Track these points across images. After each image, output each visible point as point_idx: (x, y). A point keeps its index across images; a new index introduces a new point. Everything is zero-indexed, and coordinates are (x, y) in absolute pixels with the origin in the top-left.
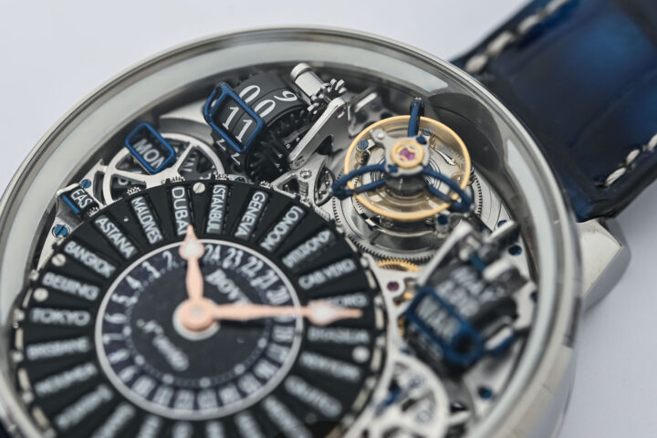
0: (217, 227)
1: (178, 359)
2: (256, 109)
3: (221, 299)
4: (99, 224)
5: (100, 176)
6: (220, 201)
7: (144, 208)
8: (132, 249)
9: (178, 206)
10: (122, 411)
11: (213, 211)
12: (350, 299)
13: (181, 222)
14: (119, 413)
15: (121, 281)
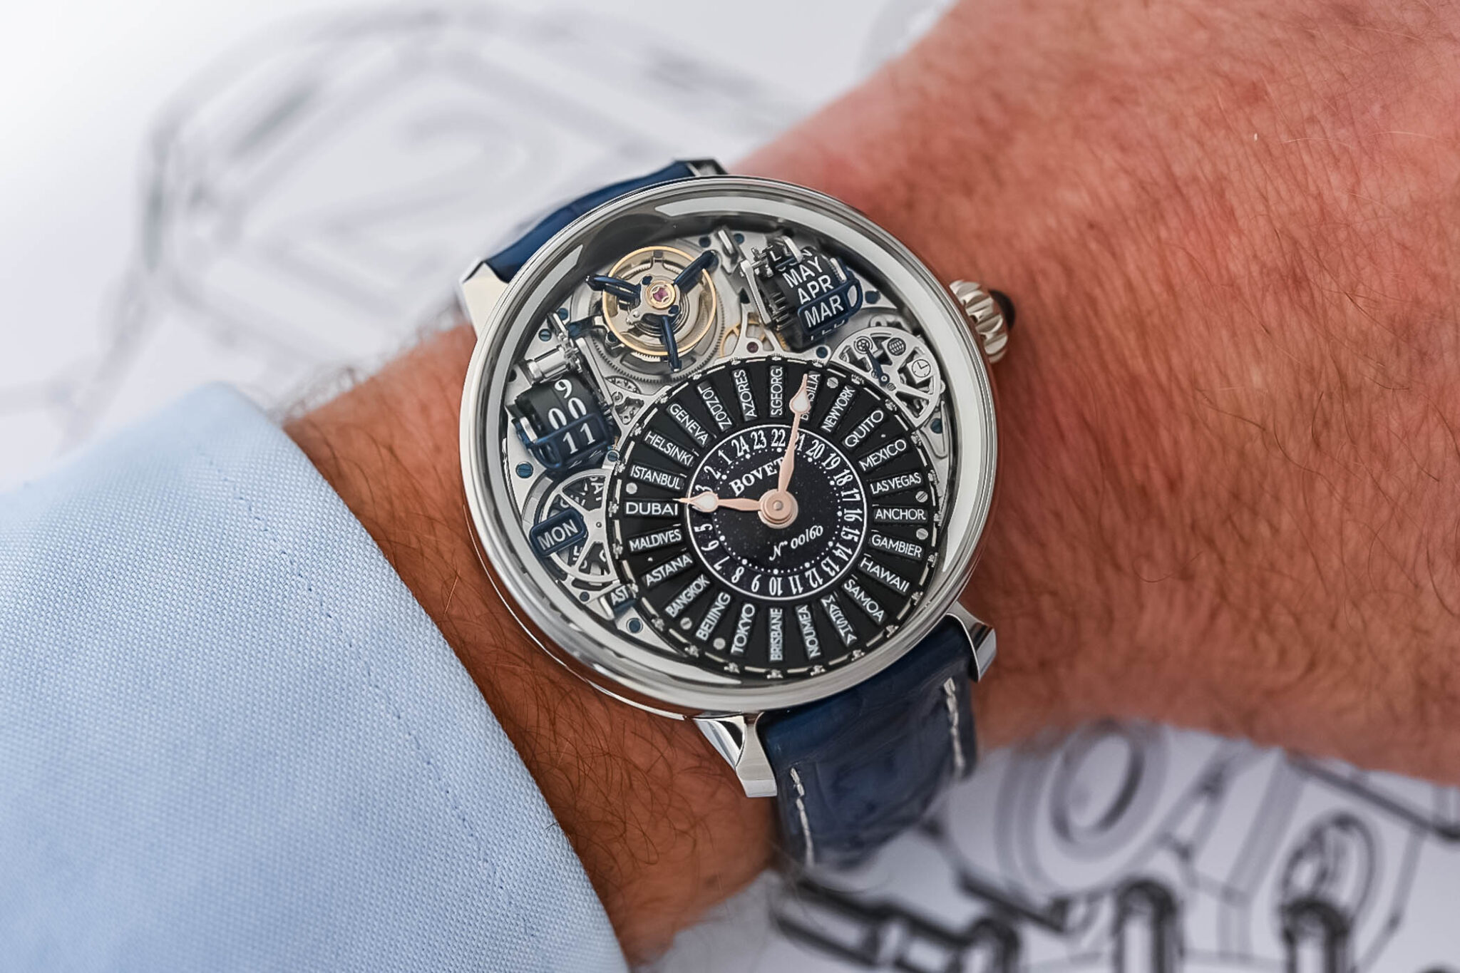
0: (676, 480)
1: (815, 532)
2: (576, 415)
3: (771, 482)
4: (652, 583)
5: (577, 583)
6: (649, 472)
7: (642, 540)
8: (684, 557)
9: (646, 510)
10: (848, 586)
11: (658, 480)
12: (774, 381)
13: (665, 511)
14: (849, 589)
15: (718, 572)
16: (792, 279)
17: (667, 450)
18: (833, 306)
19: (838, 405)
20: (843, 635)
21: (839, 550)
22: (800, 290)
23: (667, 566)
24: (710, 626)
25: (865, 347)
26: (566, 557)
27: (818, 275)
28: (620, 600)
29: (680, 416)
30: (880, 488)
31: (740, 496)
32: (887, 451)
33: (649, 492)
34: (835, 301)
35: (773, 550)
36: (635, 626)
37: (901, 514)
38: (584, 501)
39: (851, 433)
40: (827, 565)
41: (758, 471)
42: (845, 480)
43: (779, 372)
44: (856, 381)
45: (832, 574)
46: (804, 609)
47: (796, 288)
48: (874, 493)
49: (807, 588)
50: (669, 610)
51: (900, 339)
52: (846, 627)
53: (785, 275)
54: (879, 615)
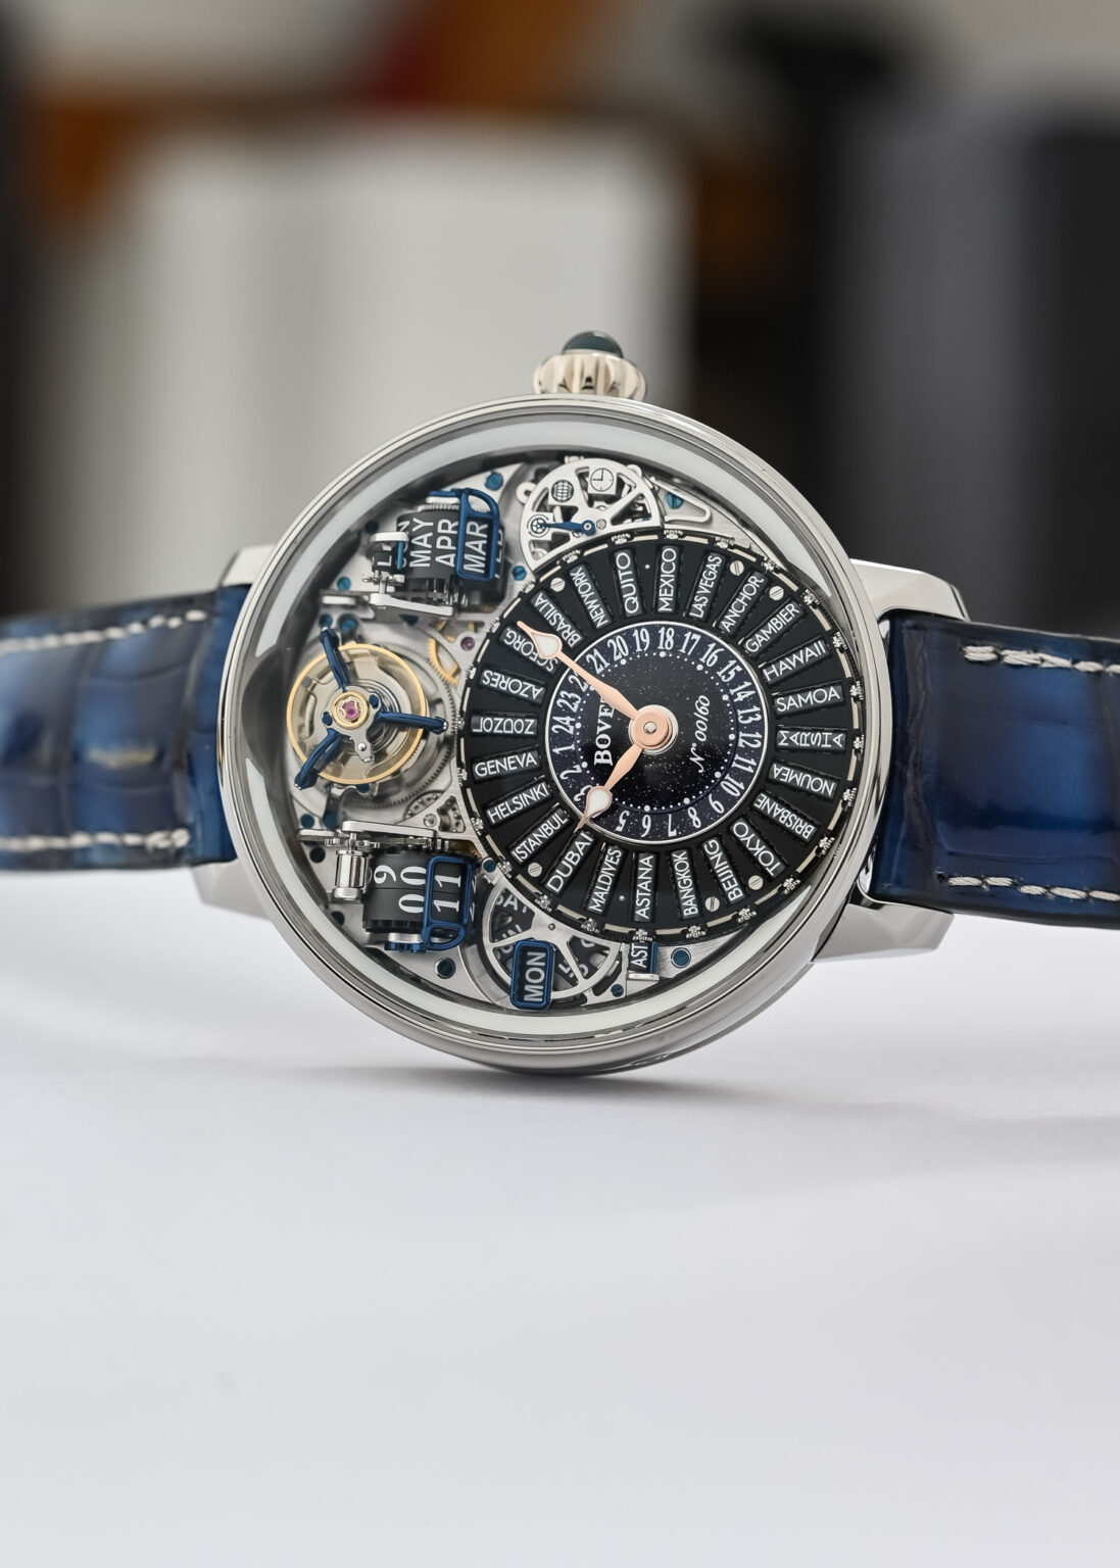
0: (556, 817)
1: (703, 708)
2: (421, 882)
3: (620, 723)
4: (647, 913)
5: (598, 989)
6: (530, 840)
7: (596, 893)
8: (642, 861)
9: (568, 870)
10: (782, 707)
11: (544, 836)
12: (517, 645)
13: (580, 850)
14: (786, 708)
15: (678, 836)
16: (421, 561)
17: (519, 806)
18: (477, 534)
19: (585, 595)
20: (830, 746)
21: (739, 694)
22: (439, 559)
23: (640, 885)
24: (731, 880)
25: (541, 525)
26: (563, 982)
27: (434, 529)
28: (644, 958)
29: (492, 770)
30: (699, 606)
31: (615, 761)
32: (666, 573)
33: (550, 854)
34: (473, 528)
35: (693, 762)
36: (681, 958)
37: (741, 601)
38: (517, 927)
39: (622, 601)
40: (746, 717)
41: (601, 725)
42: (670, 639)
43: (512, 635)
44: (572, 558)
45: (759, 717)
46: (777, 770)
47: (432, 561)
48: (701, 616)
49: (756, 754)
50: (688, 913)
51: (557, 483)
52: (823, 737)
53: (412, 564)
54: (833, 693)
